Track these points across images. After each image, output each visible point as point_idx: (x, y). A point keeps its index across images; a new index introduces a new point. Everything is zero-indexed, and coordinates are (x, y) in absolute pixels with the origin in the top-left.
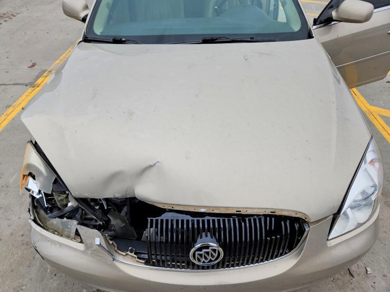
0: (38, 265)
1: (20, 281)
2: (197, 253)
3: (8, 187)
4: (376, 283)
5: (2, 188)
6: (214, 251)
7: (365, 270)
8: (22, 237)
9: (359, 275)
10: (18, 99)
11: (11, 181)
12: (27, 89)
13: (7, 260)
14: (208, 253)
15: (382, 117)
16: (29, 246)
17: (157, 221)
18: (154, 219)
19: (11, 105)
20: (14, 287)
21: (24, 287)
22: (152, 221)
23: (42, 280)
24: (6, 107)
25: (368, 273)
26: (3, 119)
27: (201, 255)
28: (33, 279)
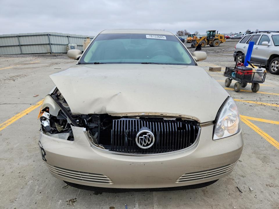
0: (29, 187)
1: (15, 196)
2: (140, 137)
3: (12, 149)
4: (257, 196)
5: (9, 150)
6: (149, 135)
7: (249, 189)
8: (19, 174)
9: (245, 191)
10: (24, 110)
11: (15, 146)
12: (31, 106)
13: (7, 185)
14: (145, 137)
15: (249, 120)
16: (23, 178)
17: (118, 121)
18: (116, 120)
19: (19, 113)
20: (11, 199)
21: (17, 199)
22: (115, 121)
23: (31, 195)
24: (16, 113)
25: (251, 190)
26: (13, 119)
27: (142, 139)
28: (24, 195)
